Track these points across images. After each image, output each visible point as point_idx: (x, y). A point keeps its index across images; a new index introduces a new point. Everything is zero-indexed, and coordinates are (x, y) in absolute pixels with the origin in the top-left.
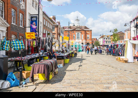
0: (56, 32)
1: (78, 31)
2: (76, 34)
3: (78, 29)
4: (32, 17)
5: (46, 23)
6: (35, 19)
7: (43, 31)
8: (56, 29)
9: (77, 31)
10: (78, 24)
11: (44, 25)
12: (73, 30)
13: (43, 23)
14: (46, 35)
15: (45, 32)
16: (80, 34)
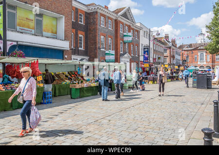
0: (169, 55)
1: (202, 49)
2: (199, 54)
3: (202, 47)
4: (144, 49)
5: (156, 47)
6: (146, 50)
7: (153, 56)
8: (168, 51)
9: (199, 50)
10: (202, 41)
11: (154, 50)
12: (194, 50)
13: (153, 48)
14: (157, 59)
15: (156, 56)
16: (205, 54)
